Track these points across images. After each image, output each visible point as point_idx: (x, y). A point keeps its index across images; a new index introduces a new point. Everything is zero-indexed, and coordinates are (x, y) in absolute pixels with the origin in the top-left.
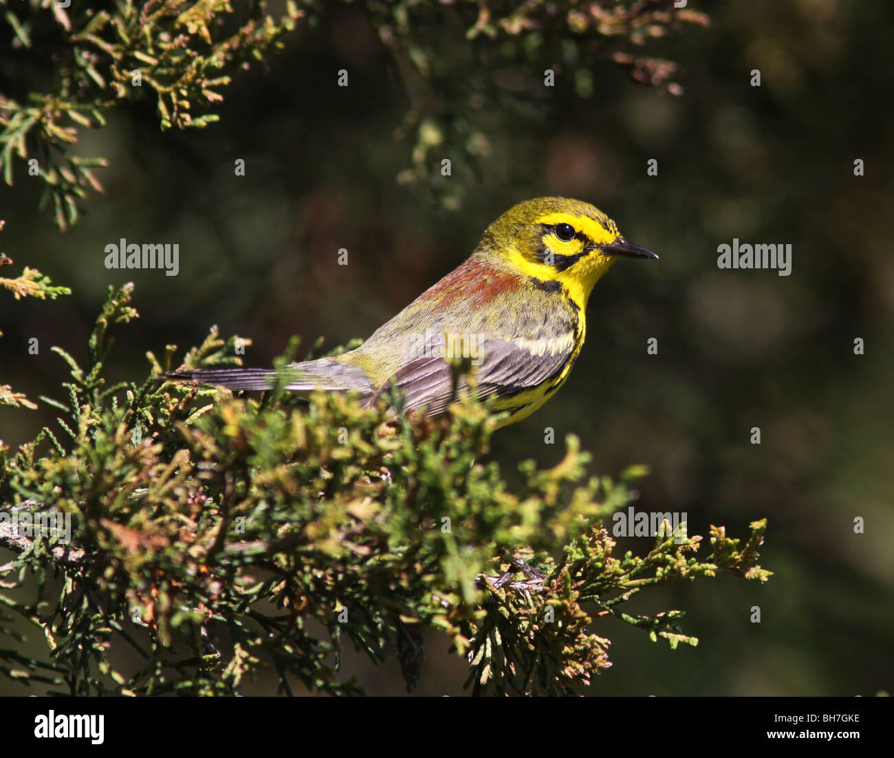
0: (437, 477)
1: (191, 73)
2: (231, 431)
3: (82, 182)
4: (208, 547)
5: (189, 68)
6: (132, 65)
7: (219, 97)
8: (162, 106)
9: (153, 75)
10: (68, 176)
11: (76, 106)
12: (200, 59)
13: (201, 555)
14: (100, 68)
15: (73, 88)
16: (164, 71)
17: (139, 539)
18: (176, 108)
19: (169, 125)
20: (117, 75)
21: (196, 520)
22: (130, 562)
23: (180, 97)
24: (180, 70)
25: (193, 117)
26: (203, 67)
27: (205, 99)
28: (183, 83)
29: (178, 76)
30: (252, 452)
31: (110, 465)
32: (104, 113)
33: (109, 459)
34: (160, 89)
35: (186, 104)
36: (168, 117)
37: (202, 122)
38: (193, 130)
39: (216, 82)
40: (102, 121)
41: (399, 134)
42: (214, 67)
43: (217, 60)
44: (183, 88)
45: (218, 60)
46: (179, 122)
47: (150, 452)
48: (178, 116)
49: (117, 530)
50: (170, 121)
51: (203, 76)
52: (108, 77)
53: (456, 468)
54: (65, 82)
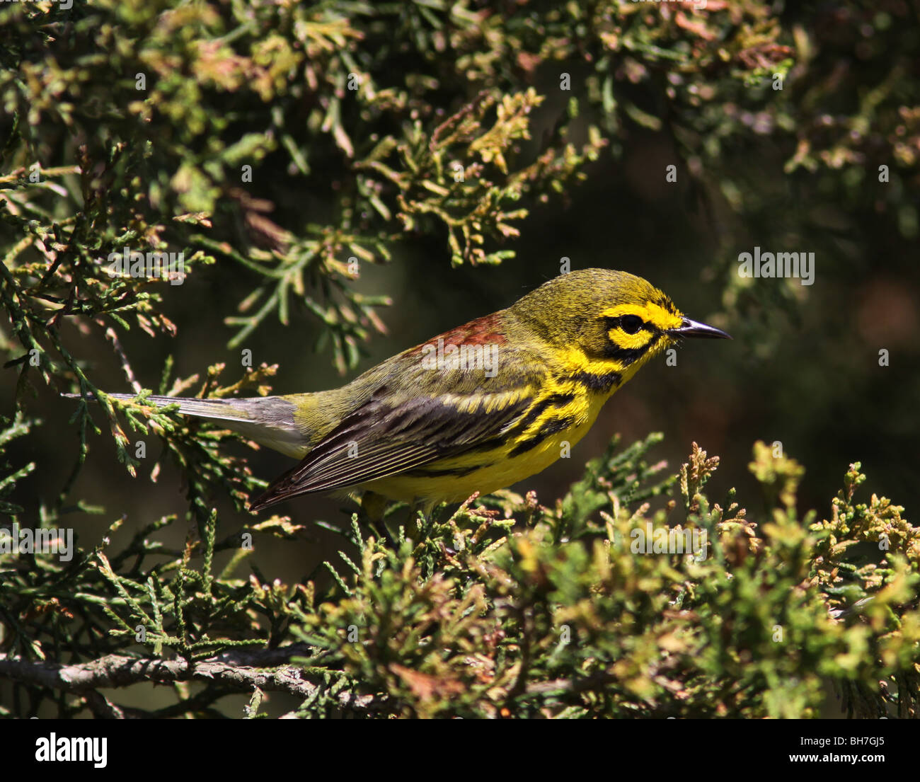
0: (753, 607)
1: (485, 205)
2: (529, 565)
3: (364, 322)
4: (508, 688)
5: (482, 200)
6: (420, 195)
7: (515, 232)
8: (453, 241)
9: (443, 206)
10: (349, 315)
11: (359, 240)
12: (495, 190)
13: (501, 697)
14: (384, 198)
15: (356, 219)
16: (455, 203)
17: (433, 685)
18: (468, 243)
19: (460, 261)
20: (404, 206)
21: (495, 658)
22: (424, 710)
23: (473, 231)
24: (473, 202)
25: (487, 253)
26: (498, 198)
27: (500, 233)
28: (476, 216)
29: (471, 208)
30: (552, 588)
31: (398, 605)
32: (390, 247)
33: (396, 599)
34: (451, 222)
35: (480, 239)
36: (459, 253)
37: (496, 258)
38: (486, 267)
39: (512, 215)
40: (387, 256)
41: (708, 275)
42: (510, 199)
43: (513, 190)
44: (475, 221)
45: (515, 191)
46: (471, 258)
47: (441, 588)
48: (471, 252)
49: (408, 676)
50: (462, 257)
51: (498, 208)
52: (394, 208)
53: (775, 595)
54: (347, 214)
